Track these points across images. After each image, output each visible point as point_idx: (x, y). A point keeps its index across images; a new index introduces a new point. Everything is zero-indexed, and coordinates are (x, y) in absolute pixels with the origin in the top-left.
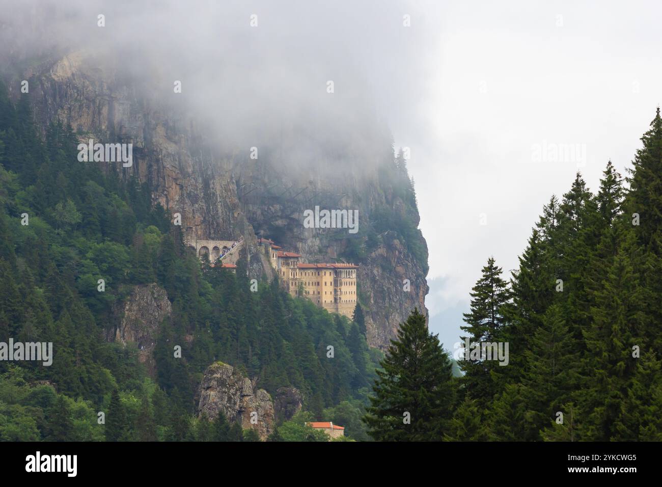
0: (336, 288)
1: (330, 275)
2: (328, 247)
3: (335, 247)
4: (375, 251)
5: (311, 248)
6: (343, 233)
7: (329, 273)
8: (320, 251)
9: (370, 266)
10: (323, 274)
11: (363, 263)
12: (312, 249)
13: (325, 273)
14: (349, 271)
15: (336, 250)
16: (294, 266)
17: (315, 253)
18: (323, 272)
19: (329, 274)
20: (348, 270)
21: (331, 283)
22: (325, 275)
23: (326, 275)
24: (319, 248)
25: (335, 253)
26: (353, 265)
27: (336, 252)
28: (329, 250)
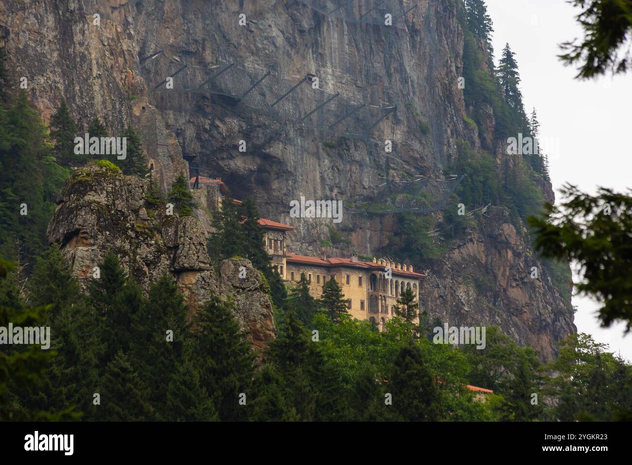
0: (375, 316)
1: (360, 284)
2: (352, 230)
3: (369, 233)
4: (459, 247)
5: (313, 228)
6: (386, 201)
7: (357, 279)
8: (334, 239)
9: (449, 280)
10: (344, 280)
11: (434, 272)
12: (314, 232)
13: (348, 277)
14: (402, 283)
15: (371, 238)
16: (276, 249)
17: (322, 242)
18: (344, 275)
19: (357, 283)
20: (400, 281)
21: (362, 303)
22: (348, 282)
23: (351, 283)
24: (331, 231)
25: (368, 245)
26: (411, 269)
27: (371, 243)
28: (354, 237)
